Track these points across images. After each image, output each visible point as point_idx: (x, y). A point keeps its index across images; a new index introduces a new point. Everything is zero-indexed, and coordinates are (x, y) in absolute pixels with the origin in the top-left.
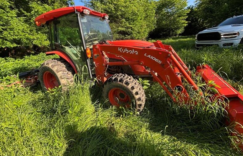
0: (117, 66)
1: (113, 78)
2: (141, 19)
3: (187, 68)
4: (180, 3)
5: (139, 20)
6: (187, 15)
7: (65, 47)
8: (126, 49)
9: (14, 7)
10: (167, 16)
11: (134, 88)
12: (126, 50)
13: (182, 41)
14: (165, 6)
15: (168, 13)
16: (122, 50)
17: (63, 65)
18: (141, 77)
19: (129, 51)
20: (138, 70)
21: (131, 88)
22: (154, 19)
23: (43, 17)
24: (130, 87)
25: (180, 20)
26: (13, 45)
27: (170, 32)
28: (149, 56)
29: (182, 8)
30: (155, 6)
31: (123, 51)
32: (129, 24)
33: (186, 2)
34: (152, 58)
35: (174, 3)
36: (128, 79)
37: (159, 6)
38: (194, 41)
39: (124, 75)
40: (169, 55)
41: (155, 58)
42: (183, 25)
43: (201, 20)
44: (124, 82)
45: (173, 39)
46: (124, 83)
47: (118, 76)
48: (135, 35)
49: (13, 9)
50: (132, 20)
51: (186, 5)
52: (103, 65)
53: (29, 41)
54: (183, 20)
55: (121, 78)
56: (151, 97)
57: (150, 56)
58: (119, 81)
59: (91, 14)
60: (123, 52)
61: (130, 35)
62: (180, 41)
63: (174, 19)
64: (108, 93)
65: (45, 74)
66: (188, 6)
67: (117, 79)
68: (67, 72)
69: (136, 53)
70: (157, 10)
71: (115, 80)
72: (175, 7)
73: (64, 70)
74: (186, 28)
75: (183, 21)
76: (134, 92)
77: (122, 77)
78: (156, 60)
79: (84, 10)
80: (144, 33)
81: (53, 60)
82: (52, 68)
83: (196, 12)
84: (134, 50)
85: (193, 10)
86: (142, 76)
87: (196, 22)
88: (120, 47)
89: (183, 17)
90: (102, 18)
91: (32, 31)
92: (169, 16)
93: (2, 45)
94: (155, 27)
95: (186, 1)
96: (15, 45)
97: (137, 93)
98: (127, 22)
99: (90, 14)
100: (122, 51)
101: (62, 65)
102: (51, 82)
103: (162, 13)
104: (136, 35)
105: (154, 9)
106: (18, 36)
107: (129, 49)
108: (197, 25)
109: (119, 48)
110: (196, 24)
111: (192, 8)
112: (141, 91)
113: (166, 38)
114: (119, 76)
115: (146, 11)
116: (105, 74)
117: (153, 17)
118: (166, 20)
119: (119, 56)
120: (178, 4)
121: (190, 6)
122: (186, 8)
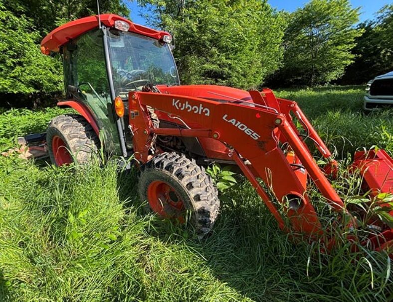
0: (173, 137)
1: (156, 161)
2: (251, 50)
3: (329, 154)
4: (342, 15)
5: (248, 51)
6: (354, 42)
7: (86, 94)
8: (187, 102)
9: (34, 28)
10: (308, 44)
11: (193, 187)
12: (187, 106)
13: (334, 95)
14: (306, 24)
15: (311, 37)
16: (180, 104)
17: (81, 127)
18: (219, 163)
19: (192, 107)
20: (212, 150)
21: (187, 185)
22: (279, 49)
23: (51, 38)
24: (184, 183)
25: (338, 52)
26: (29, 90)
27: (311, 76)
28: (233, 121)
29: (345, 27)
30: (284, 22)
31: (182, 107)
32: (226, 59)
33: (358, 13)
34: (239, 125)
35: (328, 15)
36: (184, 167)
37: (294, 24)
38: (361, 97)
39: (178, 156)
40: (278, 122)
41: (246, 127)
42: (344, 62)
43: (387, 52)
44: (175, 171)
45: (315, 90)
46: (174, 173)
47: (166, 157)
48: (236, 79)
49: (33, 30)
50: (233, 50)
51: (356, 20)
52: (145, 133)
53: (52, 84)
54: (344, 51)
55: (170, 161)
56: (238, 206)
57: (235, 120)
58: (165, 168)
59: (131, 31)
60: (182, 109)
61: (227, 79)
62: (328, 95)
63: (325, 50)
64: (146, 188)
65: (54, 140)
66: (360, 23)
67: (162, 164)
68: (86, 140)
69: (206, 112)
70: (288, 31)
71: (158, 164)
72: (330, 24)
73: (82, 135)
74: (348, 69)
75: (344, 54)
76: (192, 194)
77: (174, 160)
78: (248, 130)
79: (116, 22)
80: (254, 77)
81: (67, 117)
82: (61, 131)
83: (377, 35)
84: (202, 107)
85: (371, 29)
86: (221, 162)
87: (374, 57)
88: (176, 98)
89: (345, 45)
90: (157, 41)
91: (59, 67)
92: (313, 44)
93: (13, 89)
94: (279, 65)
95: (355, 12)
96: (32, 90)
97: (198, 198)
98: (224, 54)
99: (129, 31)
100: (180, 106)
101: (79, 128)
102: (65, 154)
103: (297, 38)
104: (239, 79)
105: (282, 30)
106: (37, 76)
107: (193, 103)
108: (375, 63)
109: (174, 100)
110: (375, 61)
111: (369, 26)
112: (208, 194)
113: (301, 88)
114: (168, 157)
115: (264, 32)
116: (152, 150)
117: (278, 45)
118: (306, 51)
119: (174, 117)
120: (337, 18)
121: (366, 22)
122: (355, 25)
